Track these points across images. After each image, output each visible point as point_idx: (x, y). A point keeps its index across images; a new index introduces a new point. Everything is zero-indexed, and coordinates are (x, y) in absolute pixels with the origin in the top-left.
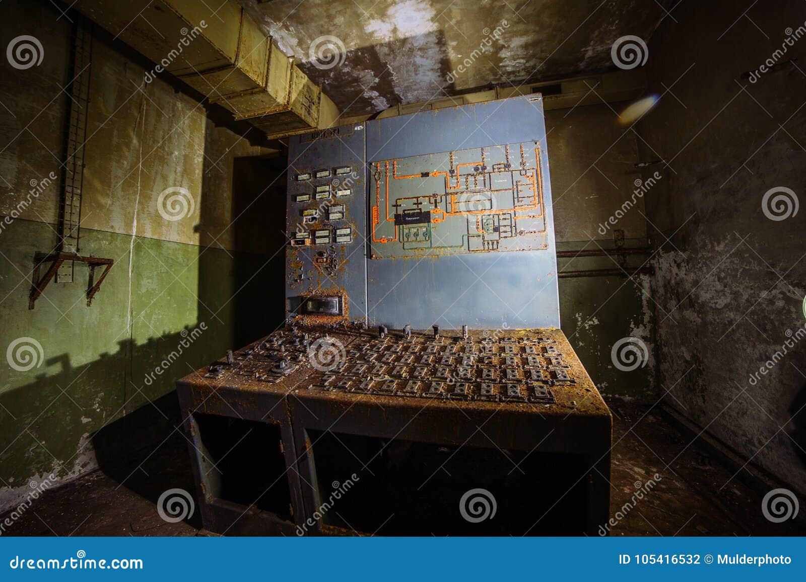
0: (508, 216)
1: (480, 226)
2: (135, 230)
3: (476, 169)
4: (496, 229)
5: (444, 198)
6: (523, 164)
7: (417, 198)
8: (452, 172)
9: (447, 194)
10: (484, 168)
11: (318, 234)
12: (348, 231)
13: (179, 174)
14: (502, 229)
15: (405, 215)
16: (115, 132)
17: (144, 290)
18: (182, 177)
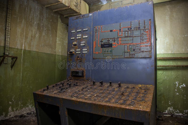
0: (138, 46)
1: (129, 49)
2: (23, 48)
3: (128, 29)
4: (134, 50)
5: (117, 39)
6: (145, 27)
7: (108, 39)
8: (120, 30)
9: (118, 38)
10: (131, 29)
11: (77, 50)
12: (86, 49)
13: (36, 30)
14: (136, 50)
15: (104, 45)
16: (18, 18)
17: (25, 66)
18: (37, 30)
